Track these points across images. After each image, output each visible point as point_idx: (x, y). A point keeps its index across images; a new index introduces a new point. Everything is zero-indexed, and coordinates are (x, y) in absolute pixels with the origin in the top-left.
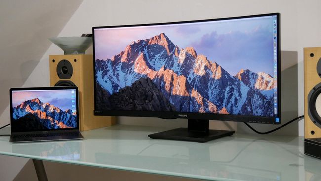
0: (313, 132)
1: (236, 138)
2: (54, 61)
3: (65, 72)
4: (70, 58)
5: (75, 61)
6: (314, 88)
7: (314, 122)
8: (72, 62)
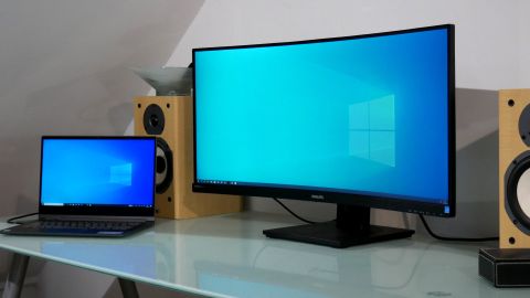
0: (512, 240)
1: (416, 243)
2: (139, 106)
3: (155, 124)
4: (161, 102)
5: (168, 106)
6: (514, 162)
7: (515, 222)
8: (164, 108)
